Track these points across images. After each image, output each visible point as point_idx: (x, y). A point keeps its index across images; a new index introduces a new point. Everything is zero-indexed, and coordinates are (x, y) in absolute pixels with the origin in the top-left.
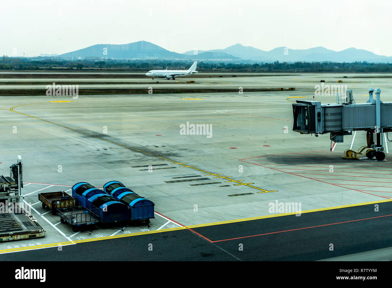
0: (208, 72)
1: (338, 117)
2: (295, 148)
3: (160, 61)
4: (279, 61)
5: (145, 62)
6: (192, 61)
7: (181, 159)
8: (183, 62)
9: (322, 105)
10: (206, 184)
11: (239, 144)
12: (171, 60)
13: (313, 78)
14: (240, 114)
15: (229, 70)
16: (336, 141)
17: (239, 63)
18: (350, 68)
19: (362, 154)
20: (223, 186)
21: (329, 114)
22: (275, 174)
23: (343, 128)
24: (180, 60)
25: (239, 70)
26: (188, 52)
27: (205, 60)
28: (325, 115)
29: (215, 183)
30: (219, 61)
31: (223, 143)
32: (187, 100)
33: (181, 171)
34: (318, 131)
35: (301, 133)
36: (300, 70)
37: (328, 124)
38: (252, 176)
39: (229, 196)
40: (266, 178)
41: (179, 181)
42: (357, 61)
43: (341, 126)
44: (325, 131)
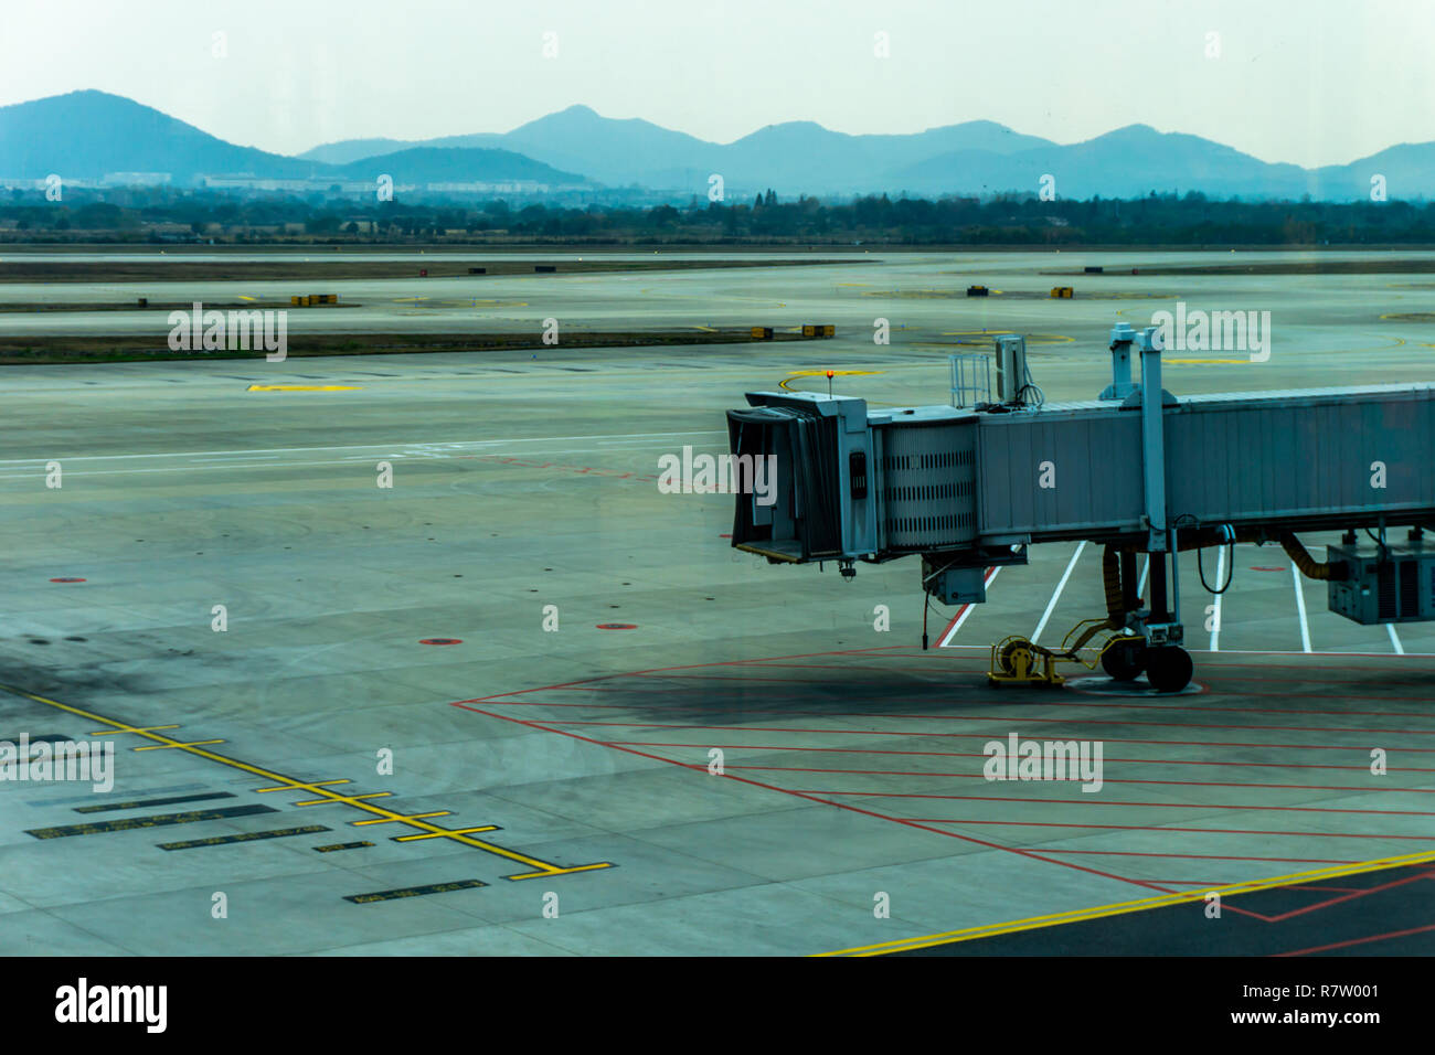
0: (415, 250)
1: (953, 475)
2: (759, 633)
3: (179, 192)
4: (778, 194)
5: (101, 198)
6: (342, 196)
7: (154, 704)
8: (298, 196)
9: (873, 414)
10: (248, 838)
11: (475, 618)
12: (237, 188)
13: (937, 274)
14: (523, 464)
15: (526, 239)
16: (949, 597)
17: (583, 202)
18: (1124, 225)
19: (1078, 661)
20: (333, 848)
21: (915, 462)
22: (619, 776)
23: (981, 532)
24: (286, 188)
25: (576, 238)
26: (328, 147)
27: (411, 188)
28: (889, 463)
29: (293, 832)
30: (479, 194)
31: (397, 617)
32: (277, 394)
33: (130, 772)
34: (852, 549)
35: (773, 560)
36: (877, 239)
37: (908, 510)
38: (499, 787)
39: (352, 899)
40: (571, 797)
41: (102, 827)
42: (1158, 192)
43: (972, 519)
44: (889, 546)
